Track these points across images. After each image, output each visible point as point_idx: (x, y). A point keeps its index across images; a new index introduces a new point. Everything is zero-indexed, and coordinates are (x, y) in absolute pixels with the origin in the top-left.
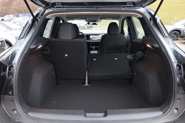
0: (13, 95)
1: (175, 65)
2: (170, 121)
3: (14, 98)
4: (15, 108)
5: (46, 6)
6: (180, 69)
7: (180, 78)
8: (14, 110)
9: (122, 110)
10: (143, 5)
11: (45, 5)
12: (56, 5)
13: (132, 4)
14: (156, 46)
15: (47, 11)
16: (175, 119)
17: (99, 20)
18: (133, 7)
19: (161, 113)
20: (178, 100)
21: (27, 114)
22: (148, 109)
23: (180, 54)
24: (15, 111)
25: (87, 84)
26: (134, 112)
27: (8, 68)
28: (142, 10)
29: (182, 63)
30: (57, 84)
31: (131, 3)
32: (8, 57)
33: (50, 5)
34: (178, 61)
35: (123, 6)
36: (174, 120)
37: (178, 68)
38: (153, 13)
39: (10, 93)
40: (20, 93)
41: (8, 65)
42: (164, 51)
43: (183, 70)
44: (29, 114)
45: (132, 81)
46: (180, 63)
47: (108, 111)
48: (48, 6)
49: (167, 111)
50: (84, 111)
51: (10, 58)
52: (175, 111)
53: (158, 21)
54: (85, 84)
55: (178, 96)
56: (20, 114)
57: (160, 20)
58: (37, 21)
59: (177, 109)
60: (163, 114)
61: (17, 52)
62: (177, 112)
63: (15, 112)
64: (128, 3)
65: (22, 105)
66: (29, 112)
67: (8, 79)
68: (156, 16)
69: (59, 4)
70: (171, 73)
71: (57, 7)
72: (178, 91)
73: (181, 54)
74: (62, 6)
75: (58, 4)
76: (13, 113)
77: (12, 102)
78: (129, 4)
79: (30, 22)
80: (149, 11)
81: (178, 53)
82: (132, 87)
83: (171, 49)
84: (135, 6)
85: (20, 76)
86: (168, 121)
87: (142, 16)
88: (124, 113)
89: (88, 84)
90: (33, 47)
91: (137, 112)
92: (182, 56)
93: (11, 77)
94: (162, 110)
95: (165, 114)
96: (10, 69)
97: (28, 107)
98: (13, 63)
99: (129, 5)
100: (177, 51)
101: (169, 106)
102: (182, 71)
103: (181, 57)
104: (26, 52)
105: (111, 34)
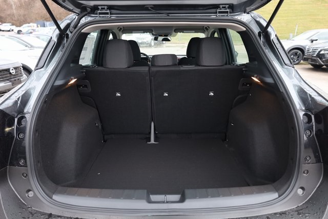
0: (26, 166)
1: (301, 114)
2: (291, 210)
3: (27, 170)
4: (30, 188)
5: (81, 12)
6: (310, 120)
7: (309, 136)
8: (29, 191)
9: (210, 190)
10: (248, 9)
11: (80, 10)
12: (98, 9)
13: (229, 8)
14: (269, 80)
15: (83, 21)
16: (299, 205)
17: (174, 33)
18: (230, 13)
19: (276, 195)
20: (304, 173)
21: (51, 198)
22: (254, 188)
23: (310, 96)
24: (31, 192)
25: (152, 141)
26: (230, 195)
27: (16, 120)
28: (245, 18)
29: (313, 111)
30: (105, 141)
31: (227, 6)
32: (16, 102)
33: (89, 10)
34: (306, 108)
35: (214, 10)
36: (298, 206)
37: (306, 120)
38: (265, 24)
39: (22, 162)
40: (38, 162)
41: (16, 115)
42: (282, 90)
43: (314, 124)
44: (55, 197)
45: (226, 136)
46: (310, 111)
47: (187, 192)
48: (84, 11)
49: (286, 193)
50: (146, 191)
51: (19, 102)
52: (300, 192)
53: (273, 37)
54: (150, 141)
55: (305, 167)
56: (39, 198)
57: (276, 35)
58: (67, 36)
59: (303, 188)
60: (279, 196)
61: (32, 91)
62: (303, 193)
63: (31, 194)
64: (221, 6)
65: (42, 182)
66: (54, 194)
67: (16, 139)
68: (269, 29)
69: (104, 9)
70: (294, 128)
71: (100, 14)
72: (306, 159)
73: (313, 96)
74: (108, 11)
75: (102, 9)
76: (27, 195)
77: (25, 177)
78: (223, 7)
79: (55, 39)
80: (258, 20)
81: (306, 93)
83: (295, 86)
84: (233, 10)
85: (39, 133)
86: (287, 209)
87: (245, 29)
88: (213, 196)
89: (155, 141)
90: (59, 82)
91: (236, 194)
92: (313, 99)
93: (21, 136)
94: (277, 190)
95: (283, 196)
96: (19, 123)
97: (54, 185)
98: (25, 111)
99: (223, 10)
100: (305, 90)
101: (288, 183)
102: (313, 125)
103: (311, 100)
104: (47, 92)
105: (192, 58)
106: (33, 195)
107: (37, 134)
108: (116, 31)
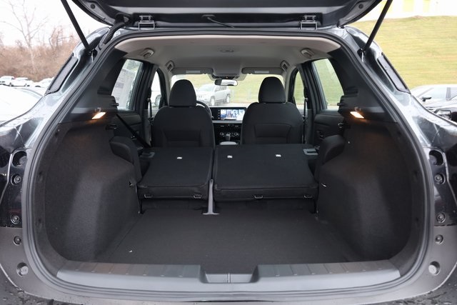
0: (20, 225)
1: (427, 151)
2: (420, 296)
3: (21, 233)
4: (24, 261)
5: (116, 23)
6: (440, 160)
7: (441, 183)
8: (22, 265)
9: (296, 266)
10: (342, 21)
11: (114, 20)
12: (139, 20)
13: (316, 19)
14: (377, 109)
15: (117, 34)
16: (433, 290)
17: (241, 75)
18: (318, 27)
19: (396, 274)
20: (437, 240)
21: (54, 275)
22: (363, 264)
23: (438, 126)
24: (25, 268)
25: (211, 211)
26: (327, 272)
27: (11, 157)
28: (338, 32)
29: (444, 148)
30: (142, 212)
31: (314, 16)
32: (13, 132)
33: (126, 19)
34: (432, 145)
35: (296, 23)
36: (431, 292)
37: (435, 160)
38: (365, 40)
39: (14, 220)
40: (40, 220)
41: (12, 150)
42: (397, 119)
43: (446, 165)
44: (60, 275)
46: (439, 148)
47: (262, 268)
48: (120, 22)
49: (412, 271)
50: (199, 267)
51: (18, 132)
52: (433, 269)
53: (378, 56)
54: (207, 211)
55: (438, 230)
56: (36, 276)
57: (382, 54)
58: (95, 54)
59: (435, 264)
60: (402, 276)
61: (40, 122)
62: (437, 272)
63: (24, 270)
64: (306, 17)
65: (42, 252)
66: (59, 269)
67: (10, 184)
68: (372, 46)
69: (147, 19)
70: (417, 172)
71: (142, 26)
72: (438, 219)
73: (442, 126)
74: (153, 23)
75: (145, 19)
76: (18, 271)
77: (19, 244)
78: (308, 19)
79: (77, 56)
80: (355, 35)
81: (431, 124)
82: (317, 218)
83: (414, 118)
84: (322, 23)
85: (44, 179)
86: (415, 296)
87: (339, 46)
88: (301, 274)
89: (214, 212)
90: (79, 110)
91: (336, 272)
92: (442, 131)
93: (17, 180)
94: (397, 267)
95: (406, 276)
96: (16, 161)
97: (60, 258)
98: (27, 146)
99: (308, 22)
100: (429, 120)
101: (414, 256)
102: (445, 167)
103: (439, 132)
104: (60, 120)
105: (267, 103)
106: (27, 272)
107: (41, 180)
108: (164, 69)
